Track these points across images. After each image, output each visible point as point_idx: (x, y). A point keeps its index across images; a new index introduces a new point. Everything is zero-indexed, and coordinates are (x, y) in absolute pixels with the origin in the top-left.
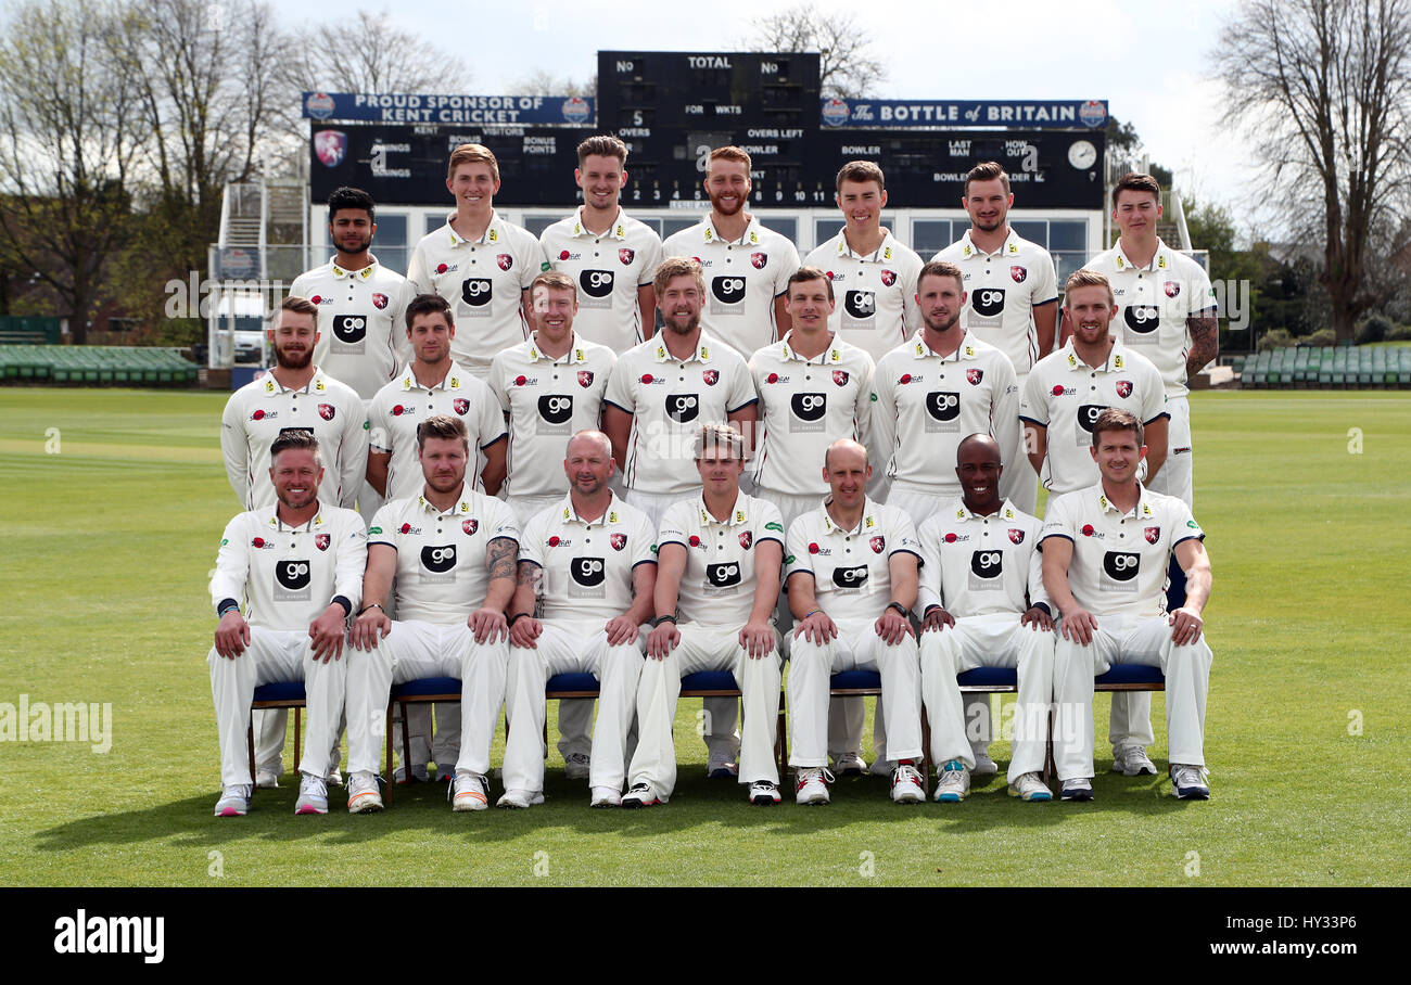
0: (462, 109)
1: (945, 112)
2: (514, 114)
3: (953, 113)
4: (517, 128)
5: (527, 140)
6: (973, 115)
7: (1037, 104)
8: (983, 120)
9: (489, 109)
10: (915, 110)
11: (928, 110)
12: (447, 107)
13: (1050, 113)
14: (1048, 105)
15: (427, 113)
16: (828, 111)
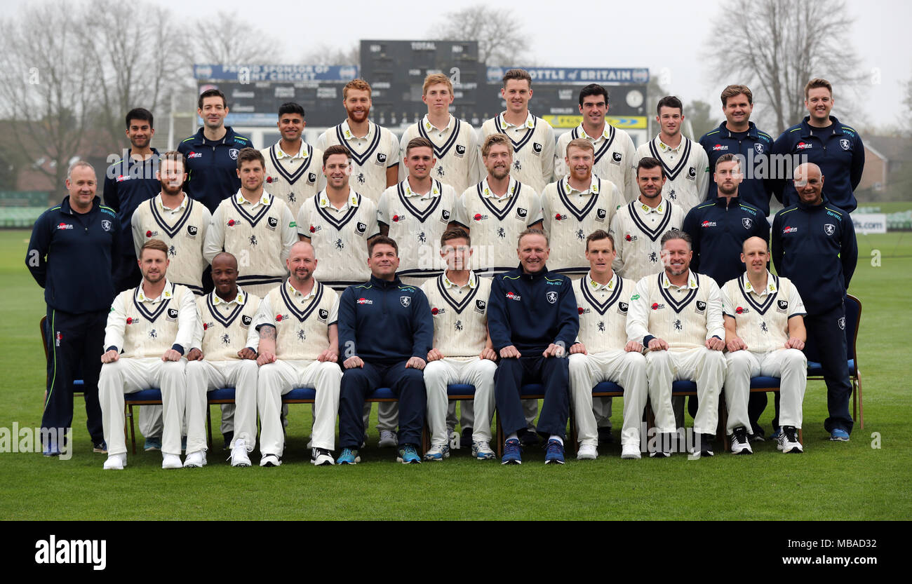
0: (283, 73)
1: (557, 74)
2: (313, 75)
3: (562, 75)
4: (314, 84)
5: (320, 90)
6: (572, 76)
7: (609, 70)
8: (579, 79)
9: (298, 72)
10: (540, 73)
11: (547, 73)
12: (275, 72)
13: (616, 74)
14: (615, 70)
15: (263, 75)
16: (490, 74)
